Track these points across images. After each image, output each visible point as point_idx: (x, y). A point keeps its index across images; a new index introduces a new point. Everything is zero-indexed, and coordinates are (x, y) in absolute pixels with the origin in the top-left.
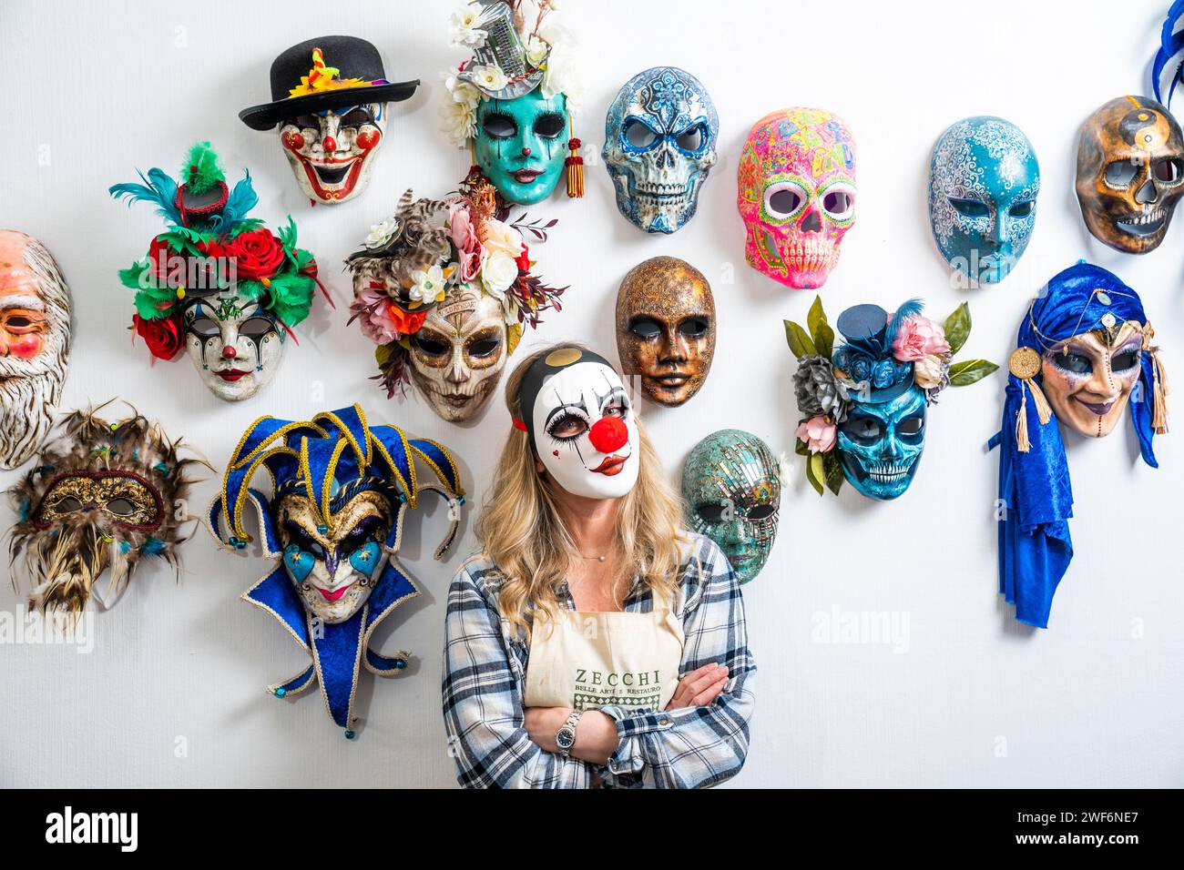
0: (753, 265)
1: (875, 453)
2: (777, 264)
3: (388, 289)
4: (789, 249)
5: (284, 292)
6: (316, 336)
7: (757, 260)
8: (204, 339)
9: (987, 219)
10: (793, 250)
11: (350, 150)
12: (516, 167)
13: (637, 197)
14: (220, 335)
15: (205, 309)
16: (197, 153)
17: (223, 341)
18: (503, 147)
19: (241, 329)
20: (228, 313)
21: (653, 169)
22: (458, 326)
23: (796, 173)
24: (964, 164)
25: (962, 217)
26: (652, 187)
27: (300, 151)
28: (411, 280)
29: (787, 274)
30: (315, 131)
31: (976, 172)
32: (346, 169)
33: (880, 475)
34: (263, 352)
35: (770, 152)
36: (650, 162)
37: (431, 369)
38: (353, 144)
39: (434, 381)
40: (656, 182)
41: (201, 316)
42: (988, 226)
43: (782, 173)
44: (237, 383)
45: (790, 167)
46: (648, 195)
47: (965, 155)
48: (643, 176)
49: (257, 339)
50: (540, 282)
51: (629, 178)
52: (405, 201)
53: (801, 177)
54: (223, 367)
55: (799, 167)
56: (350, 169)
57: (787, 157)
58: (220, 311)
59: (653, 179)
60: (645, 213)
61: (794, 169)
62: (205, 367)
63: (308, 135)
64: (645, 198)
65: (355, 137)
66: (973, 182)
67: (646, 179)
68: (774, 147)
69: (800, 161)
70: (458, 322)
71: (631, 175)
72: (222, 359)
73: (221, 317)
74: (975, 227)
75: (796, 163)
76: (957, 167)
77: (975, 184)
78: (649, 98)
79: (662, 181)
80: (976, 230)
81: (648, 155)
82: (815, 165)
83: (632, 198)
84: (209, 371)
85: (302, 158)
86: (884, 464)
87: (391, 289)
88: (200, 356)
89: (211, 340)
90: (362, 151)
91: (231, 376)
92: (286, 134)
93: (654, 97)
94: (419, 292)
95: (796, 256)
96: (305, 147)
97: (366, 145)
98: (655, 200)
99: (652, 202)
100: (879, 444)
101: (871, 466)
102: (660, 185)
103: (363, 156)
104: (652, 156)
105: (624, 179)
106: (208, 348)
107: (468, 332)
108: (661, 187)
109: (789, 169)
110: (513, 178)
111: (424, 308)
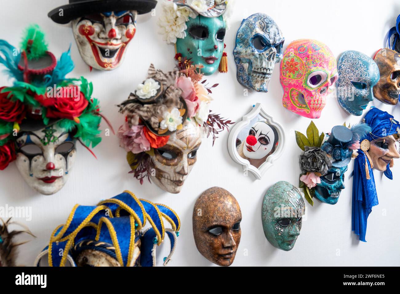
0: (287, 107)
1: (335, 187)
2: (304, 107)
3: (152, 123)
4: (314, 101)
5: (86, 125)
6: (93, 147)
7: (289, 105)
8: (30, 157)
9: (366, 91)
10: (316, 102)
11: (121, 39)
12: (207, 55)
13: (252, 74)
14: (42, 154)
15: (33, 138)
16: (31, 32)
17: (45, 159)
18: (200, 44)
19: (57, 150)
20: (49, 141)
21: (265, 61)
22: (188, 143)
23: (323, 67)
24: (361, 68)
25: (357, 89)
26: (264, 69)
27: (91, 37)
28: (162, 118)
29: (309, 112)
30: (101, 25)
31: (367, 72)
32: (117, 50)
33: (335, 195)
34: (69, 163)
35: (310, 57)
36: (263, 57)
37: (167, 167)
38: (123, 35)
39: (167, 173)
40: (266, 67)
41: (29, 142)
42: (366, 93)
43: (318, 67)
44: (53, 184)
45: (321, 64)
46: (260, 73)
47: (361, 65)
48: (259, 64)
49: (66, 155)
50: (219, 117)
51: (249, 64)
52: (151, 70)
53: (325, 69)
54: (44, 175)
55: (325, 65)
56: (119, 50)
57: (320, 60)
58: (44, 139)
59: (265, 66)
60: (257, 82)
61: (322, 65)
62: (31, 175)
63: (97, 28)
64: (258, 75)
65: (125, 31)
66: (366, 75)
67: (261, 66)
68: (312, 54)
69: (325, 62)
70: (188, 141)
71: (250, 63)
72: (44, 171)
73: (45, 144)
74: (361, 94)
75: (323, 63)
76: (357, 69)
77: (367, 76)
78: (265, 26)
79: (270, 68)
80: (361, 95)
81: (263, 54)
82: (330, 64)
83: (249, 74)
84: (34, 178)
85: (90, 41)
86: (338, 191)
87: (154, 123)
88: (27, 168)
89: (35, 158)
90: (128, 39)
91: (49, 181)
92: (83, 26)
93: (267, 26)
94: (167, 124)
95: (317, 104)
96: (95, 35)
97: (130, 36)
98: (263, 76)
99: (262, 77)
100: (336, 183)
101: (333, 192)
102: (269, 69)
103: (126, 43)
104: (265, 54)
105: (246, 65)
106: (34, 163)
107: (192, 146)
108: (268, 70)
109: (320, 65)
110: (204, 61)
111: (168, 133)
